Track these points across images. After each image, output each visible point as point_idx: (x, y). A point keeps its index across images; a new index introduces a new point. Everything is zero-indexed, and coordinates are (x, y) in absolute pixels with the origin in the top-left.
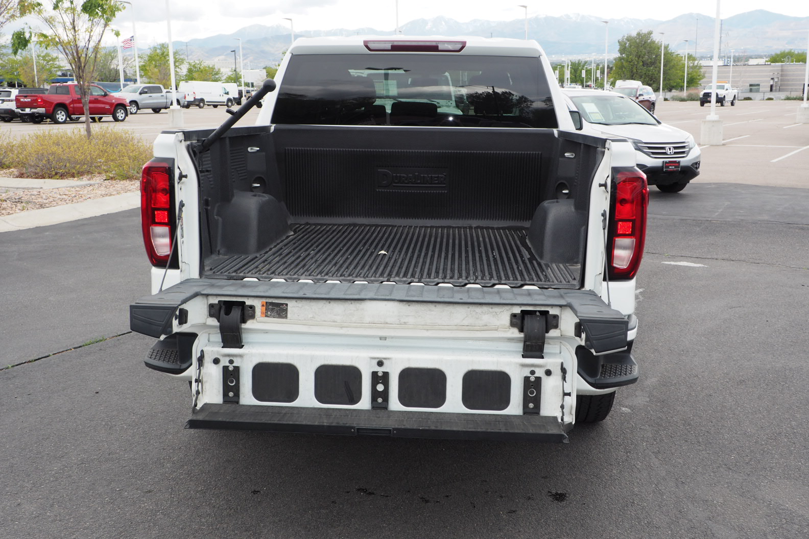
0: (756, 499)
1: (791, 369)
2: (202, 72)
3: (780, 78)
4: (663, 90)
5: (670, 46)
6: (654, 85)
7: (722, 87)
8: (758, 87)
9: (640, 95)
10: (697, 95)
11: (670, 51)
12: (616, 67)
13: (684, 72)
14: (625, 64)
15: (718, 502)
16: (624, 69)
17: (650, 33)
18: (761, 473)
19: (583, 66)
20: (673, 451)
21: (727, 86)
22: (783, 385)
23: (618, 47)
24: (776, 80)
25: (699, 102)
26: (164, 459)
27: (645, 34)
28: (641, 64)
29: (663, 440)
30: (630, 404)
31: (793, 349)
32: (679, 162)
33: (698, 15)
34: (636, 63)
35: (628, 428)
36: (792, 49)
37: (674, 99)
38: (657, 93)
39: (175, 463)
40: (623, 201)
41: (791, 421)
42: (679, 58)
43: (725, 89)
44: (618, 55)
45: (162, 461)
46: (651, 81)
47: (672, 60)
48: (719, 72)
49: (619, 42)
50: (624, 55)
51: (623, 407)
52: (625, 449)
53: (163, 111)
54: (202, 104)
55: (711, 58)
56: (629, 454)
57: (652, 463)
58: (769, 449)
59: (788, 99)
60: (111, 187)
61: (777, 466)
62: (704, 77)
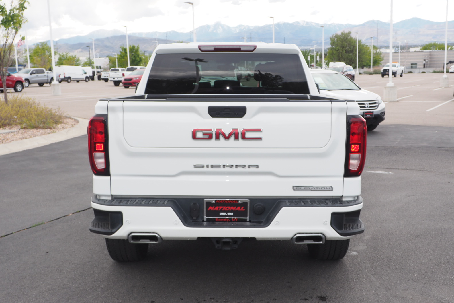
0: (429, 296)
1: (445, 229)
2: (68, 60)
3: (429, 59)
4: (359, 67)
5: (362, 40)
6: (353, 65)
7: (394, 66)
8: (416, 65)
9: (345, 71)
10: (380, 71)
11: (362, 44)
12: (329, 54)
13: (371, 57)
14: (334, 52)
15: (409, 298)
16: (334, 55)
17: (349, 33)
18: (432, 283)
19: (309, 53)
20: (383, 273)
21: (397, 65)
22: (441, 237)
23: (329, 41)
24: (427, 61)
25: (380, 75)
26: (96, 287)
27: (346, 33)
28: (344, 52)
29: (377, 268)
30: (357, 250)
31: (446, 218)
32: (373, 112)
33: (378, 21)
34: (341, 51)
35: (357, 262)
36: (435, 42)
37: (365, 73)
38: (355, 70)
39: (103, 289)
40: (354, 134)
41: (446, 256)
42: (367, 48)
43: (396, 66)
44: (330, 46)
45: (95, 288)
46: (351, 62)
47: (363, 49)
48: (393, 56)
49: (330, 38)
50: (334, 46)
51: (353, 251)
52: (356, 273)
53: (45, 85)
54: (69, 80)
55: (387, 47)
56: (358, 276)
57: (372, 280)
58: (435, 270)
59: (435, 72)
60: (25, 133)
61: (440, 279)
62: (383, 59)
